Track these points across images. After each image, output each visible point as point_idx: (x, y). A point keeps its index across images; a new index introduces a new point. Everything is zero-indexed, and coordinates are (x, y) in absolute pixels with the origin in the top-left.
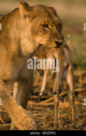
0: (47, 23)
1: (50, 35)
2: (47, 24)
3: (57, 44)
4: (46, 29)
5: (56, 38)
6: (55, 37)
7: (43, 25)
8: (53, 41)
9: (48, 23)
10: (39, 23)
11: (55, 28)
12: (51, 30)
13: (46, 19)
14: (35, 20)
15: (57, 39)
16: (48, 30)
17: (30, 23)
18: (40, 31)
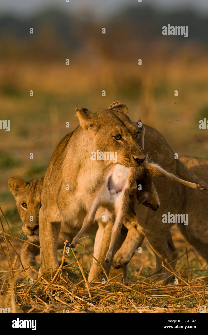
0: (120, 132)
1: (126, 150)
2: (121, 134)
3: (138, 162)
4: (120, 141)
5: (135, 154)
6: (133, 153)
7: (115, 137)
8: (132, 159)
9: (122, 132)
10: (108, 135)
11: (131, 138)
12: (126, 142)
13: (118, 128)
14: (102, 130)
15: (137, 156)
16: (122, 143)
17: (95, 134)
18: (112, 145)
